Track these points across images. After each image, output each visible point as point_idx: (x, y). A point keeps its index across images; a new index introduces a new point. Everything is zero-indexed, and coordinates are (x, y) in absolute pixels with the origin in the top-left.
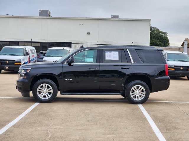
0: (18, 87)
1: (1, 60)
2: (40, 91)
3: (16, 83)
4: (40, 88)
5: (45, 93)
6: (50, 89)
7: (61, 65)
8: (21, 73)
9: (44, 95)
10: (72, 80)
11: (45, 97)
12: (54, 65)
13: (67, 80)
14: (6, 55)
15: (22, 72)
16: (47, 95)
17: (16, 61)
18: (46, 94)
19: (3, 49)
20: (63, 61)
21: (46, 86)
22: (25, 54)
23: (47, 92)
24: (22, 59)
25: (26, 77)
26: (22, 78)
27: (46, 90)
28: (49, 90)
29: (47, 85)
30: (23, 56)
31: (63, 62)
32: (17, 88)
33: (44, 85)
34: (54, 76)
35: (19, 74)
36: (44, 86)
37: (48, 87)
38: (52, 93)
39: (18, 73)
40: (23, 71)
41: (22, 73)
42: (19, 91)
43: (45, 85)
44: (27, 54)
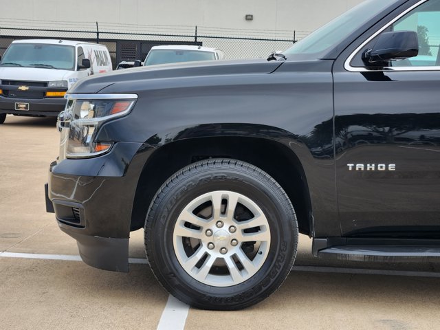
0: (58, 206)
1: (5, 82)
2: (189, 233)
3: (46, 177)
4: (195, 220)
5: (223, 250)
6: (251, 224)
7: (324, 76)
8: (74, 122)
9: (218, 259)
10: (392, 167)
11: (220, 269)
12: (276, 75)
13: (360, 166)
14: (21, 66)
15: (83, 114)
16: (234, 258)
17: (51, 85)
18: (230, 253)
19: (10, 48)
20: (336, 49)
21: (232, 207)
22: (81, 65)
23: (233, 242)
24: (70, 80)
25: (105, 148)
26: (81, 151)
27: (226, 227)
28: (247, 231)
29: (234, 197)
30: (73, 69)
31: (333, 60)
32: (50, 209)
33: (216, 196)
34: (283, 141)
35: (66, 130)
36: (217, 205)
37: (243, 213)
38: (266, 250)
39: (59, 124)
40: (86, 113)
41: (80, 122)
42: (62, 229)
43: (225, 202)
44: (86, 64)
